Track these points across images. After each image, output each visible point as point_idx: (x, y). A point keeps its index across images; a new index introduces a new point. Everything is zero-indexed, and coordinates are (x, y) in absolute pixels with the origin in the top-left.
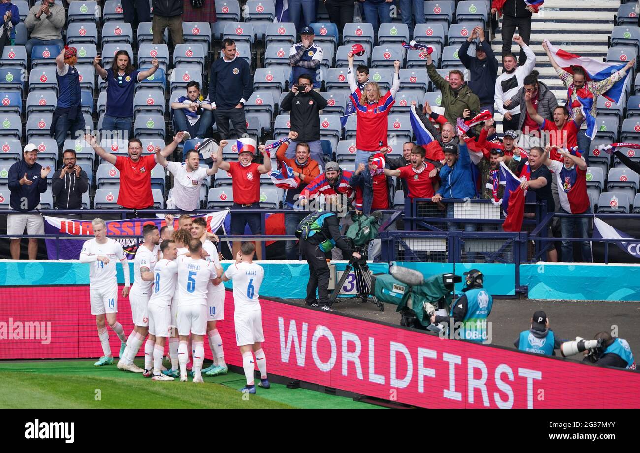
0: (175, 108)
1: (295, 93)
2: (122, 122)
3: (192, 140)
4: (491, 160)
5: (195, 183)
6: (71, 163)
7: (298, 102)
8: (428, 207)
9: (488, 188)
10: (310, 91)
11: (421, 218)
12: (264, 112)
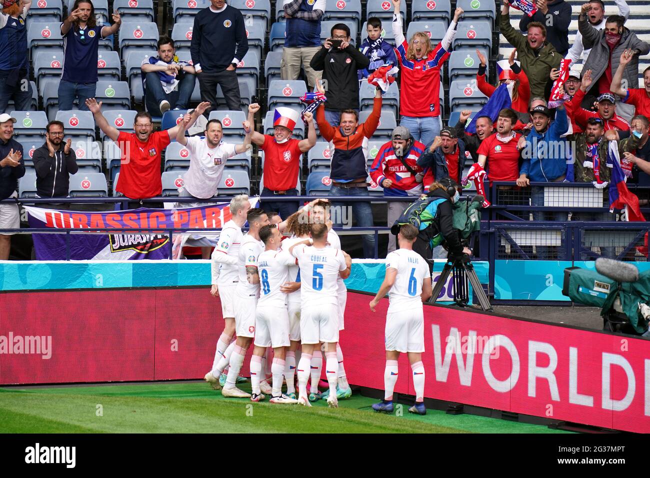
0: (147, 71)
1: (328, 50)
2: (85, 89)
3: (172, 112)
4: (589, 131)
5: (218, 162)
6: (58, 138)
7: (332, 61)
8: (512, 193)
9: (587, 167)
10: (347, 47)
11: (503, 206)
12: (247, 76)
